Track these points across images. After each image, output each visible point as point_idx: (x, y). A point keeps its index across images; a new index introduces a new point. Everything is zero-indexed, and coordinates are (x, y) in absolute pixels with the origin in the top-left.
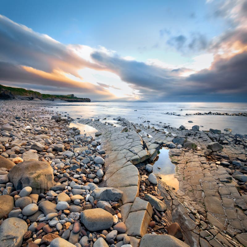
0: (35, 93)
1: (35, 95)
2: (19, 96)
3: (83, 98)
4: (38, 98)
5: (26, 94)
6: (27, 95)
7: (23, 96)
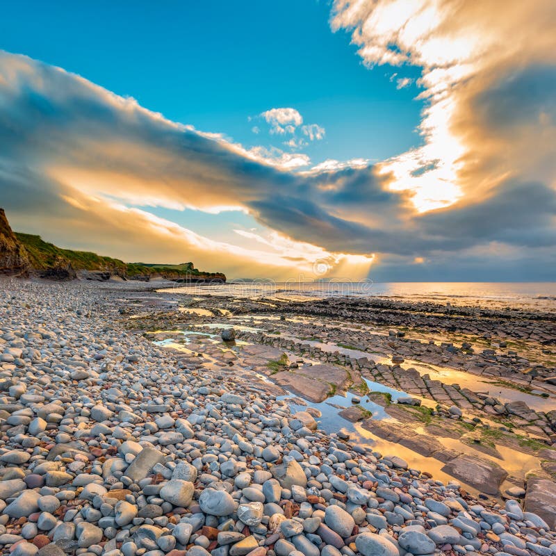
0: (114, 264)
1: (114, 268)
2: (85, 272)
3: (211, 272)
4: (118, 274)
5: (97, 265)
6: (98, 269)
7: (92, 271)
